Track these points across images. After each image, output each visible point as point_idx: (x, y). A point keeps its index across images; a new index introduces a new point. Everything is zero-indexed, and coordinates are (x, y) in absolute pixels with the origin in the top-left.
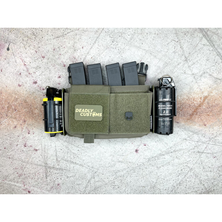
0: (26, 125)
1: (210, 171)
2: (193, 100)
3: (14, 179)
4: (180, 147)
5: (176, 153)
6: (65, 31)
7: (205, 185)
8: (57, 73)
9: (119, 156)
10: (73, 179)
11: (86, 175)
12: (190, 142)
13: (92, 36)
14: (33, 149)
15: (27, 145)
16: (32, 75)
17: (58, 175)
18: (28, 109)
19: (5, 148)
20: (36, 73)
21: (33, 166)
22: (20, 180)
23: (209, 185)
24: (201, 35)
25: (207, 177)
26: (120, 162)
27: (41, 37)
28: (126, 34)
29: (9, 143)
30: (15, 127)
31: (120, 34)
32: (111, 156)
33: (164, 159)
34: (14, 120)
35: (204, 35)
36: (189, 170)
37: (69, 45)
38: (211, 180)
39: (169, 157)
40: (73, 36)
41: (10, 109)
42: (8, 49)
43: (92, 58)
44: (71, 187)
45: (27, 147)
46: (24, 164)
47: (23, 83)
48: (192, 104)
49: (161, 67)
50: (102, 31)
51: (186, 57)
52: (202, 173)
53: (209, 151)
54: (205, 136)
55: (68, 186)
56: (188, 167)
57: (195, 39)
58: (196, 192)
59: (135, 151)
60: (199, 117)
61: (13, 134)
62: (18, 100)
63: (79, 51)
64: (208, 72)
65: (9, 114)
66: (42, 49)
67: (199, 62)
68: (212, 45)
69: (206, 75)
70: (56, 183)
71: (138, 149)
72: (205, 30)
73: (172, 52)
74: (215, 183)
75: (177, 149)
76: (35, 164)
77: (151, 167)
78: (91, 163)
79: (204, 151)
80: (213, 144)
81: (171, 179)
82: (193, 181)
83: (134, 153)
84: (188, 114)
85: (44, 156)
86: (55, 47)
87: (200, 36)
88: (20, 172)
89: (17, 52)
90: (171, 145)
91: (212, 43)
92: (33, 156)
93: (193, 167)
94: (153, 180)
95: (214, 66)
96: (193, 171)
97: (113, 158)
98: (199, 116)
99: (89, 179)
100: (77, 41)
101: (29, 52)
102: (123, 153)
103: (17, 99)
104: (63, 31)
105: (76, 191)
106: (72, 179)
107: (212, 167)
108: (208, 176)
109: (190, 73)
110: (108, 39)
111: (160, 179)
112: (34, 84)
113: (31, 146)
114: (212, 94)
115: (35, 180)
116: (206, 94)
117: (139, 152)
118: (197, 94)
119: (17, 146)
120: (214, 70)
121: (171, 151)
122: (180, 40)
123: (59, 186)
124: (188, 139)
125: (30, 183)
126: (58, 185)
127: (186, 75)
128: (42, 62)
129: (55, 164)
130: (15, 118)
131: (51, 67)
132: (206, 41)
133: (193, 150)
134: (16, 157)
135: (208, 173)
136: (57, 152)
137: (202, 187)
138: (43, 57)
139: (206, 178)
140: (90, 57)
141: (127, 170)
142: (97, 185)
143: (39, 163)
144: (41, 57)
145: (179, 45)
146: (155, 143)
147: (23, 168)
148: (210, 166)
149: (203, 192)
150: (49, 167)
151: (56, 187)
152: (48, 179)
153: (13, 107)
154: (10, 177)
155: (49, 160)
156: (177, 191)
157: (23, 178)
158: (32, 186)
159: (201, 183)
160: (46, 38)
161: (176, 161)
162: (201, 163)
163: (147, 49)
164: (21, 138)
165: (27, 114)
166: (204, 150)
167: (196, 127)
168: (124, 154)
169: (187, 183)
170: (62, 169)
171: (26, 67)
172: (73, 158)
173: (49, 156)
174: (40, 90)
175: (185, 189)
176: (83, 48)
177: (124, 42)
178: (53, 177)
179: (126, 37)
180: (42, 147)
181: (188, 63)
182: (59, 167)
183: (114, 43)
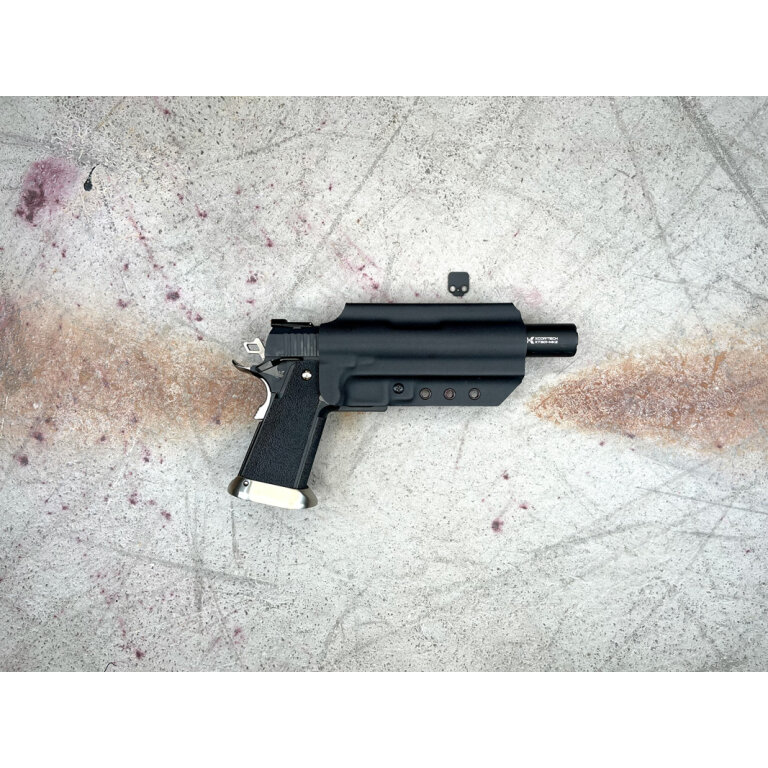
0: (139, 434)
1: (735, 598)
2: (682, 365)
3: (89, 612)
4: (638, 517)
5: (625, 534)
6: (275, 134)
7: (718, 642)
8: (246, 268)
9: (437, 543)
10: (286, 614)
11: (329, 602)
12: (670, 499)
13: (360, 153)
14: (158, 511)
15: (138, 498)
16: (164, 270)
17: (237, 600)
18: (147, 381)
19: (64, 508)
20: (178, 264)
21: (156, 567)
22: (110, 615)
23: (731, 643)
24: (710, 158)
25: (724, 617)
26: (440, 560)
27: (198, 151)
28: (471, 149)
29: (79, 492)
30: (103, 439)
31: (452, 148)
32: (411, 539)
33: (585, 555)
34: (101, 417)
35: (719, 159)
36: (665, 590)
37: (288, 178)
38: (737, 627)
39: (600, 548)
40: (301, 152)
41: (88, 379)
42: (88, 186)
43: (358, 221)
44: (280, 641)
45: (139, 505)
46: (128, 560)
47: (132, 295)
48: (677, 376)
49: (581, 255)
50: (393, 137)
51: (660, 227)
52: (710, 604)
53: (732, 532)
54: (720, 483)
55: (270, 636)
56: (663, 581)
57: (690, 171)
58: (688, 667)
59: (490, 525)
60: (699, 421)
61: (95, 461)
62: (117, 351)
63: (318, 197)
64: (732, 274)
65: (84, 398)
66: (200, 189)
67: (702, 241)
68: (745, 190)
69: (722, 284)
70: (231, 625)
71: (501, 520)
72: (723, 144)
73: (616, 208)
74: (751, 636)
75: (628, 521)
76: (164, 563)
77: (542, 580)
78: (345, 564)
79: (716, 531)
80: (744, 509)
81: (608, 619)
82: (678, 626)
83: (487, 531)
84: (664, 409)
85: (195, 536)
86: (241, 183)
87: (708, 162)
88: (113, 587)
89: (117, 197)
90: (610, 508)
91: (746, 185)
92: (157, 536)
93: (678, 580)
94: (548, 623)
95: (750, 257)
96: (678, 596)
97: (420, 548)
98: (701, 418)
99: (337, 614)
100: (312, 167)
101: (156, 197)
102: (451, 533)
103: (113, 347)
104: (270, 135)
105: (296, 655)
106: (282, 613)
107: (738, 582)
108: (726, 611)
109: (674, 278)
110: (413, 161)
111: (572, 621)
112: (170, 302)
113: (152, 502)
114: (742, 348)
115: (159, 615)
116: (723, 345)
117: (504, 528)
118: (694, 345)
119: (106, 499)
120: (750, 269)
121: (608, 528)
122: (642, 173)
123: (240, 634)
124: (665, 489)
125: (145, 624)
126: (237, 632)
127: (659, 282)
128: (200, 228)
129: (227, 563)
130: (105, 410)
131: (228, 246)
132: (726, 177)
133: (679, 527)
134: (100, 536)
135: (728, 604)
136: (236, 525)
137: (708, 647)
138: (201, 215)
139: (721, 618)
140: (353, 216)
141: (462, 588)
142: (366, 636)
143: (178, 558)
144: (196, 213)
145: (639, 188)
146: (559, 501)
147: (121, 576)
148: (733, 578)
149: (710, 664)
150: (210, 574)
151: (228, 640)
152: (204, 613)
153: (99, 374)
154: (78, 605)
155: (209, 549)
156: (624, 660)
157: (122, 608)
158: (150, 634)
159: (704, 636)
160: (214, 155)
161: (625, 559)
162: (703, 571)
163: (537, 197)
164: (121, 474)
165: (144, 398)
166: (715, 528)
167: (689, 451)
168: (454, 536)
169: (658, 636)
170: (251, 582)
171: (146, 245)
172: (287, 544)
173: (209, 537)
174: (188, 321)
175: (651, 653)
176: (330, 188)
177: (465, 173)
178: (222, 607)
179: (471, 156)
180: (187, 505)
181: (666, 244)
182: (242, 573)
183: (431, 177)
